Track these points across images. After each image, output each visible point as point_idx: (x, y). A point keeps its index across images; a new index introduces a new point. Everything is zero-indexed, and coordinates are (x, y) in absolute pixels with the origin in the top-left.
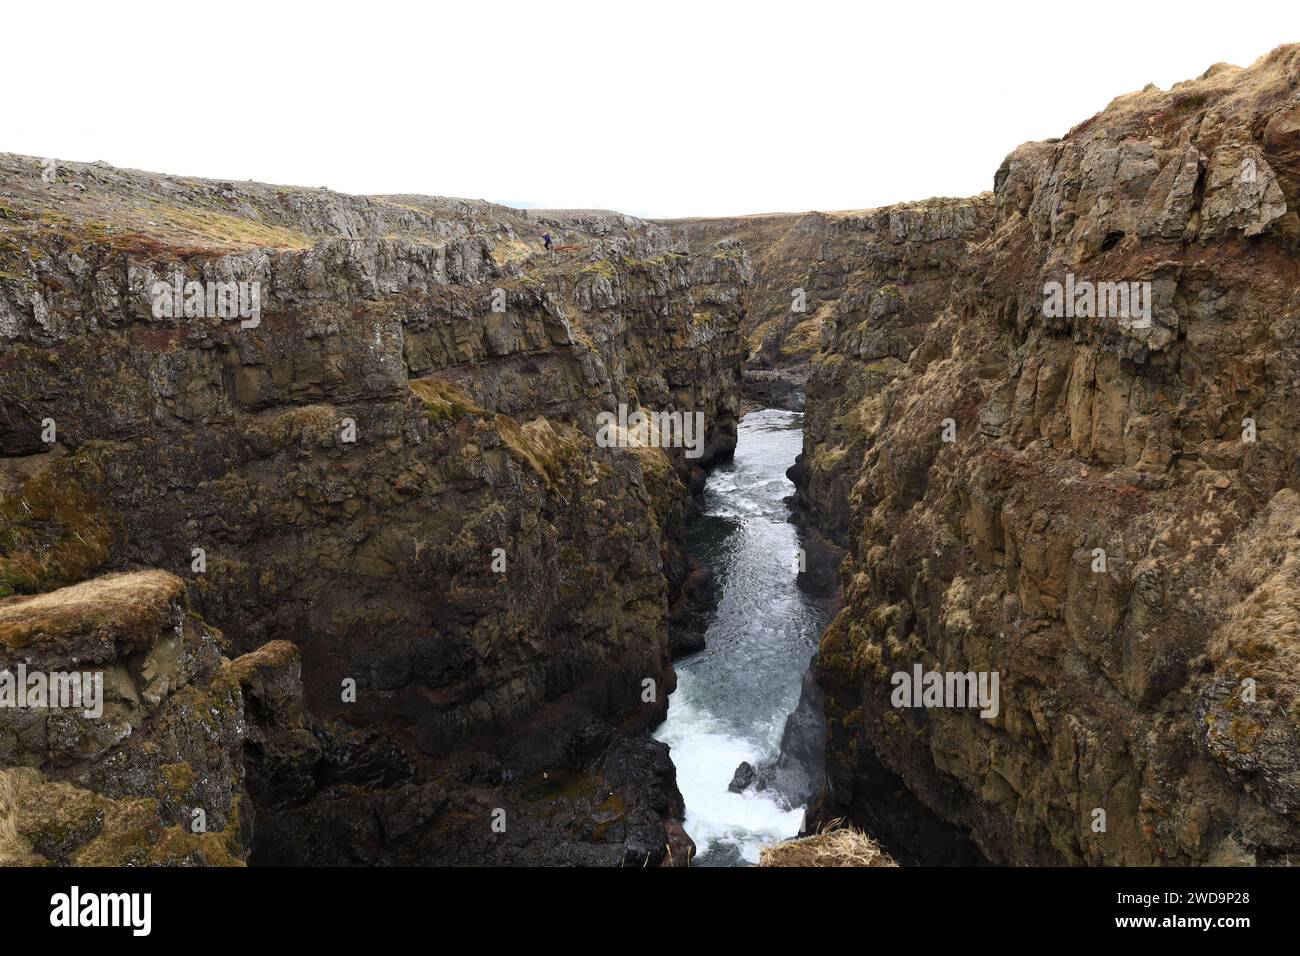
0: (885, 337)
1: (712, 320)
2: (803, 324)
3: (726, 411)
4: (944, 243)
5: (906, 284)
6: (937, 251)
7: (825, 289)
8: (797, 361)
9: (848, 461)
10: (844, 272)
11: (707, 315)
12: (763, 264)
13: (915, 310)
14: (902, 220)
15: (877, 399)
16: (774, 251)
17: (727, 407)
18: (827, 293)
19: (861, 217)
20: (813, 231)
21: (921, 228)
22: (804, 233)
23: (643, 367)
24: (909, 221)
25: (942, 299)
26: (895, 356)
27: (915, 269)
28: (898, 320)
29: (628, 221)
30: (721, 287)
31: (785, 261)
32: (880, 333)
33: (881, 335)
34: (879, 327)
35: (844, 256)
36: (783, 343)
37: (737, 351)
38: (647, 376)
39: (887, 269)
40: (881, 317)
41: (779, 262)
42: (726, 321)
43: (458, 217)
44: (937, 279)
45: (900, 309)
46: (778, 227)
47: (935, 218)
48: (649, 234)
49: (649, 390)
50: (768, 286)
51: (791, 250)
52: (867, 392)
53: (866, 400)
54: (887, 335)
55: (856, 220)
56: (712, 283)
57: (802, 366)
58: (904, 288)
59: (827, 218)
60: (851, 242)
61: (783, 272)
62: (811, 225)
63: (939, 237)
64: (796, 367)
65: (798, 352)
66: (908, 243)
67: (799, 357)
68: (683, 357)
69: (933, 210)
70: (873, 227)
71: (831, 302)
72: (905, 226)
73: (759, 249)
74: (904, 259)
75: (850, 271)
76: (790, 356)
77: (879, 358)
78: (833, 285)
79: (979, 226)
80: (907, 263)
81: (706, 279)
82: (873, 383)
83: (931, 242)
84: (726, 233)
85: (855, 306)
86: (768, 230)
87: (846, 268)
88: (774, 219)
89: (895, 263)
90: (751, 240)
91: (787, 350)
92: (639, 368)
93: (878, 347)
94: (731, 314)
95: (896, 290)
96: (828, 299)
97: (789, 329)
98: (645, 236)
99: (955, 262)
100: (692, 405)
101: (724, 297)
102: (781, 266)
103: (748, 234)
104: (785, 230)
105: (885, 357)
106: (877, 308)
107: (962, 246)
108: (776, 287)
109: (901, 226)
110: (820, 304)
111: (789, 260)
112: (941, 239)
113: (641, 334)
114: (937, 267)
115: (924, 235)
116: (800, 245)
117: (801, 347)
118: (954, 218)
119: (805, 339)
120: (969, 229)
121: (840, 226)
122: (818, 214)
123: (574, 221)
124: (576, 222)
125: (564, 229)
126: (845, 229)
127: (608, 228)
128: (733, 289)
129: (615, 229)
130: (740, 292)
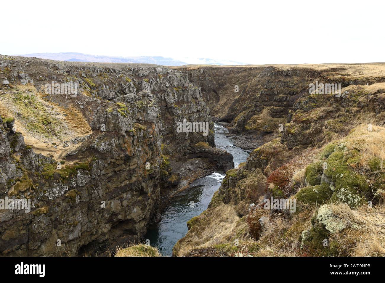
2: (255, 116)
7: (266, 101)
8: (250, 133)
10: (275, 95)
12: (247, 86)
16: (254, 81)
18: (267, 103)
19: (285, 70)
22: (265, 75)
31: (256, 86)
35: (276, 87)
36: (246, 124)
41: (254, 86)
46: (257, 71)
50: (248, 96)
51: (259, 81)
55: (283, 71)
57: (252, 136)
59: (275, 68)
60: (280, 81)
61: (255, 90)
62: (269, 71)
64: (249, 136)
65: (251, 129)
67: (251, 131)
70: (290, 74)
71: (268, 107)
73: (249, 80)
75: (278, 94)
76: (247, 130)
78: (270, 100)
84: (238, 72)
86: (253, 72)
87: (276, 93)
91: (247, 127)
96: (268, 106)
97: (249, 118)
98: (166, 77)
102: (254, 88)
103: (246, 73)
104: (259, 73)
108: (251, 96)
110: (263, 108)
111: (258, 86)
116: (263, 80)
117: (253, 127)
119: (255, 123)
121: (275, 73)
122: (272, 67)
123: (129, 69)
124: (130, 70)
125: (118, 74)
126: (278, 75)
127: (146, 73)
128: (113, 140)
129: (151, 73)
130: (121, 142)
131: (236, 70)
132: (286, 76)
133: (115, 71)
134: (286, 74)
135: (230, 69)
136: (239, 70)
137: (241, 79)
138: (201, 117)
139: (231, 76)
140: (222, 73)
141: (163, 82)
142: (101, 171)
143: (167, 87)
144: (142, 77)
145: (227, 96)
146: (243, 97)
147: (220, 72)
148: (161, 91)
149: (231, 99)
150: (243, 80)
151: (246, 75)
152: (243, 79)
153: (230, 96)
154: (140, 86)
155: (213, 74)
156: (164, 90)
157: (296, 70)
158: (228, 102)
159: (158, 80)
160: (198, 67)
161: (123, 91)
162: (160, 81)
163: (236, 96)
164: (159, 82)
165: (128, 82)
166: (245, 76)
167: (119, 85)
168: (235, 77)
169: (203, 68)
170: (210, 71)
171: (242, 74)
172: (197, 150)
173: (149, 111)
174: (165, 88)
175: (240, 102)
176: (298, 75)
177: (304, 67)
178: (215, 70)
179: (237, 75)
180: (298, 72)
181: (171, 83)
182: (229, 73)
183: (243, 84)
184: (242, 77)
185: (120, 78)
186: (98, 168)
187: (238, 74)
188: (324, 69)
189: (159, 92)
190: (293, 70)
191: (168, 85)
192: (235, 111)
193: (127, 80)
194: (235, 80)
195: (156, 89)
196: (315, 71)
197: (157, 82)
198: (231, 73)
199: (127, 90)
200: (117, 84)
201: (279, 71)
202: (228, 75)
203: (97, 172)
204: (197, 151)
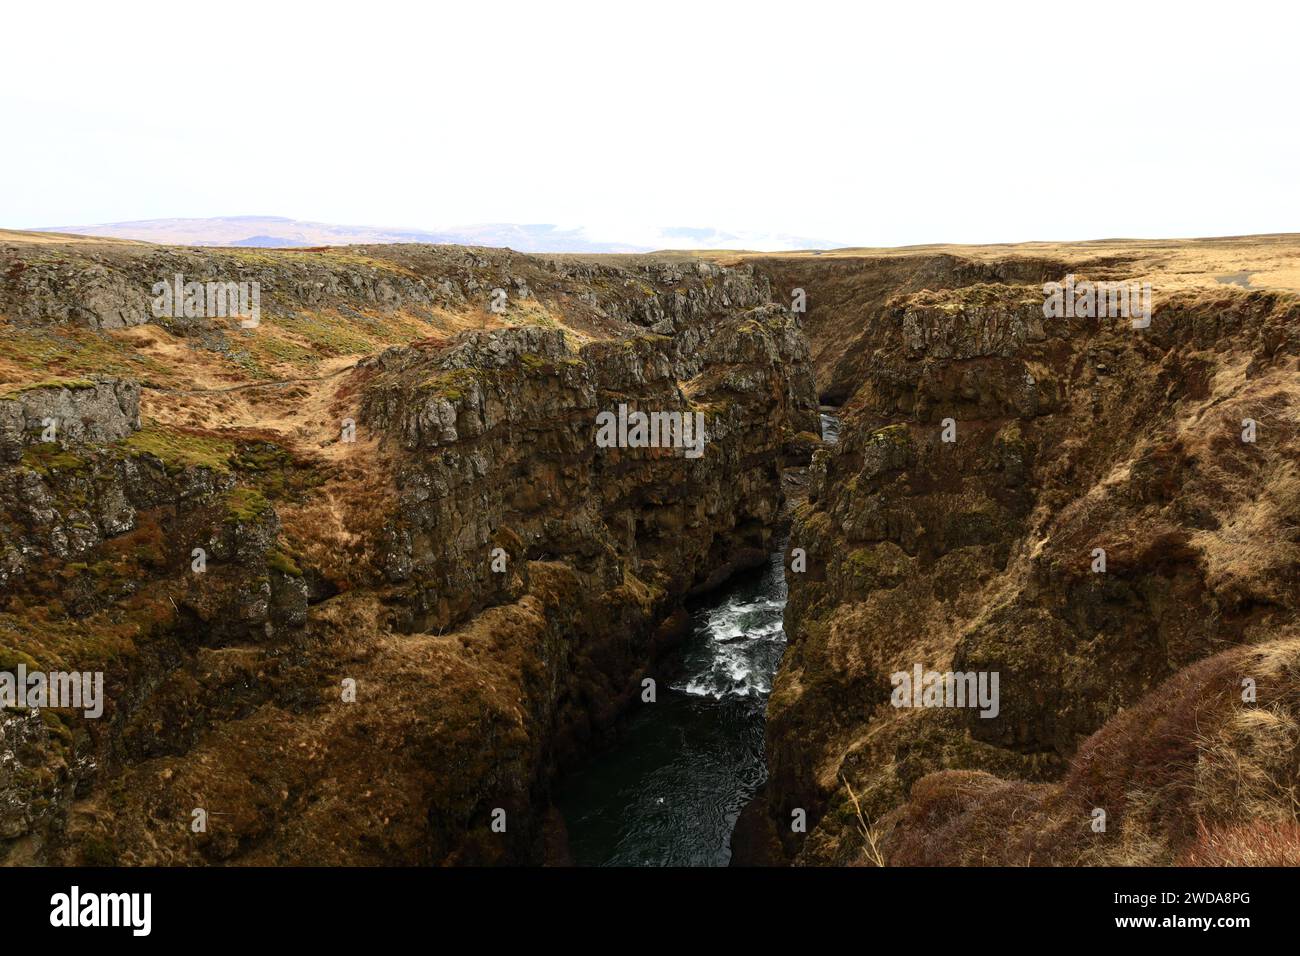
0: (880, 508)
1: (727, 411)
3: (753, 519)
4: (988, 364)
5: (923, 424)
6: (975, 376)
9: (802, 712)
11: (721, 406)
13: (935, 469)
14: (920, 321)
15: (858, 614)
17: (755, 515)
19: (988, 264)
20: (941, 275)
21: (950, 336)
22: (931, 277)
23: (557, 506)
24: (932, 325)
25: (979, 457)
26: (897, 541)
27: (938, 402)
28: (905, 483)
29: (704, 267)
30: (744, 369)
32: (873, 502)
33: (875, 507)
34: (874, 492)
37: (769, 446)
38: (562, 518)
39: (897, 397)
40: (878, 476)
42: (747, 412)
43: (451, 272)
44: (974, 419)
45: (909, 464)
46: (906, 269)
47: (974, 321)
48: (726, 283)
49: (566, 537)
52: (846, 595)
53: (843, 609)
54: (883, 507)
55: (982, 267)
56: (733, 363)
58: (920, 430)
59: (958, 260)
62: (940, 268)
63: (978, 352)
66: (928, 360)
68: (663, 469)
69: (973, 308)
70: (1002, 275)
72: (924, 332)
73: (883, 293)
74: (921, 384)
77: (870, 542)
79: (1052, 335)
80: (924, 391)
81: (728, 357)
82: (856, 584)
83: (964, 361)
84: (850, 272)
85: (852, 445)
86: (896, 271)
88: (903, 259)
89: (908, 388)
90: (876, 281)
92: (550, 508)
93: (870, 524)
94: (753, 404)
95: (904, 434)
98: (721, 284)
99: (1003, 396)
100: (680, 528)
101: (744, 383)
103: (874, 275)
104: (913, 273)
105: (880, 541)
106: (872, 461)
107: (1019, 370)
109: (918, 332)
112: (982, 356)
113: (553, 461)
114: (974, 400)
115: (955, 349)
118: (1007, 322)
120: (1035, 340)
121: (963, 274)
122: (948, 256)
123: (640, 268)
124: (642, 269)
125: (624, 278)
126: (969, 277)
127: (678, 276)
128: (758, 373)
129: (687, 277)
130: (768, 377)
131: (845, 267)
132: (989, 278)
133: (616, 272)
134: (990, 275)
135: (828, 264)
136: (853, 267)
137: (860, 291)
138: (802, 374)
139: (831, 282)
140: (804, 274)
141: (714, 295)
142: (739, 420)
143: (725, 307)
144: (671, 285)
145: (823, 337)
146: (873, 337)
147: (799, 271)
148: (714, 315)
149: (836, 344)
150: (866, 292)
151: (875, 278)
152: (868, 289)
153: (830, 337)
154: (670, 304)
155: (779, 277)
156: (720, 314)
157: (1016, 264)
158: (828, 353)
159: (705, 291)
160: (739, 257)
161: (639, 316)
162: (709, 294)
163: (849, 336)
164: (707, 297)
165: (649, 295)
166: (871, 283)
167: (632, 302)
168: (842, 285)
169: (751, 261)
170: (773, 269)
171: (864, 277)
172: (798, 449)
173: (787, 337)
174: (721, 309)
175: (866, 351)
176: (1022, 275)
177: (1035, 254)
178: (784, 266)
179: (850, 280)
180: (1021, 268)
181: (733, 297)
182: (825, 276)
183: (866, 304)
184: (864, 286)
185: (630, 287)
186: (735, 417)
187: (850, 278)
188: (1085, 260)
189: (710, 318)
190: (1007, 265)
191: (726, 303)
192: (853, 373)
193: (646, 291)
194: (843, 293)
195: (704, 311)
196: (1064, 266)
197: (704, 295)
198: (832, 273)
199: (647, 313)
200: (628, 301)
201: (972, 266)
202: (822, 279)
203: (734, 422)
204: (797, 452)
